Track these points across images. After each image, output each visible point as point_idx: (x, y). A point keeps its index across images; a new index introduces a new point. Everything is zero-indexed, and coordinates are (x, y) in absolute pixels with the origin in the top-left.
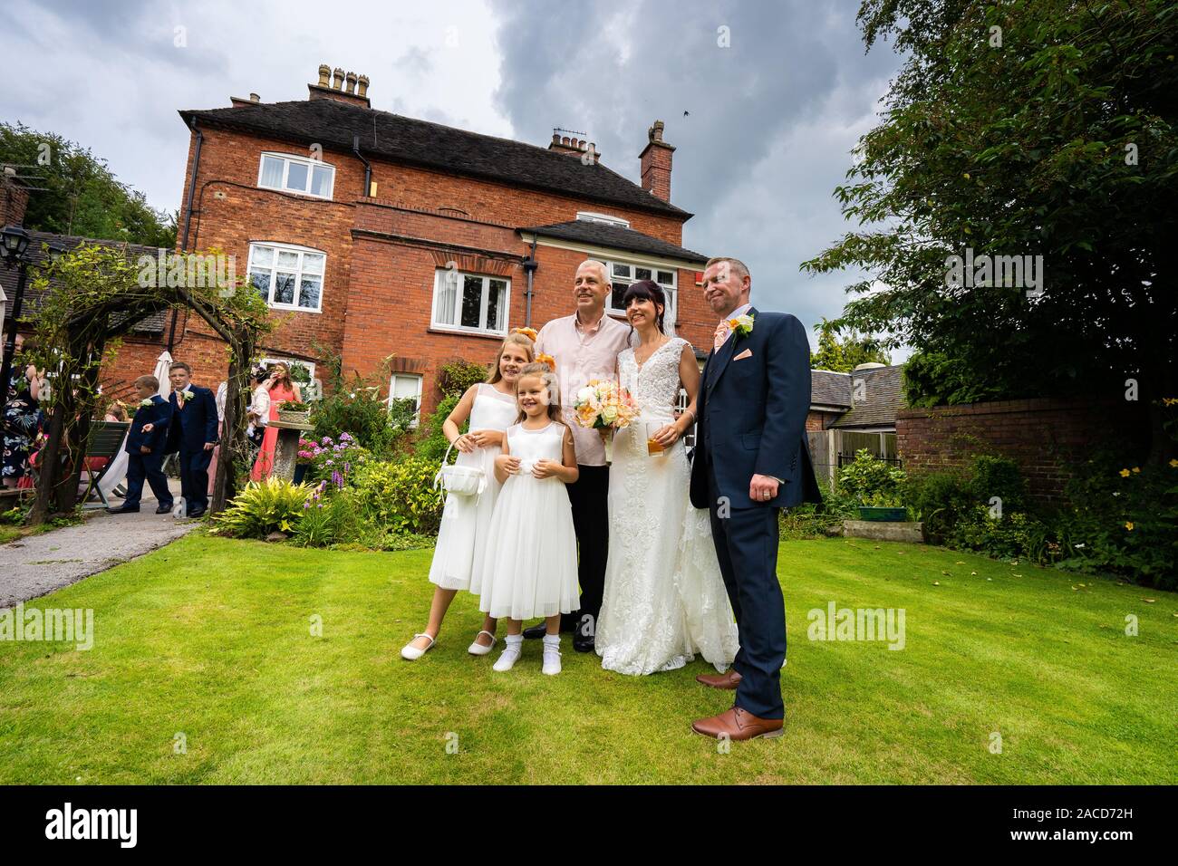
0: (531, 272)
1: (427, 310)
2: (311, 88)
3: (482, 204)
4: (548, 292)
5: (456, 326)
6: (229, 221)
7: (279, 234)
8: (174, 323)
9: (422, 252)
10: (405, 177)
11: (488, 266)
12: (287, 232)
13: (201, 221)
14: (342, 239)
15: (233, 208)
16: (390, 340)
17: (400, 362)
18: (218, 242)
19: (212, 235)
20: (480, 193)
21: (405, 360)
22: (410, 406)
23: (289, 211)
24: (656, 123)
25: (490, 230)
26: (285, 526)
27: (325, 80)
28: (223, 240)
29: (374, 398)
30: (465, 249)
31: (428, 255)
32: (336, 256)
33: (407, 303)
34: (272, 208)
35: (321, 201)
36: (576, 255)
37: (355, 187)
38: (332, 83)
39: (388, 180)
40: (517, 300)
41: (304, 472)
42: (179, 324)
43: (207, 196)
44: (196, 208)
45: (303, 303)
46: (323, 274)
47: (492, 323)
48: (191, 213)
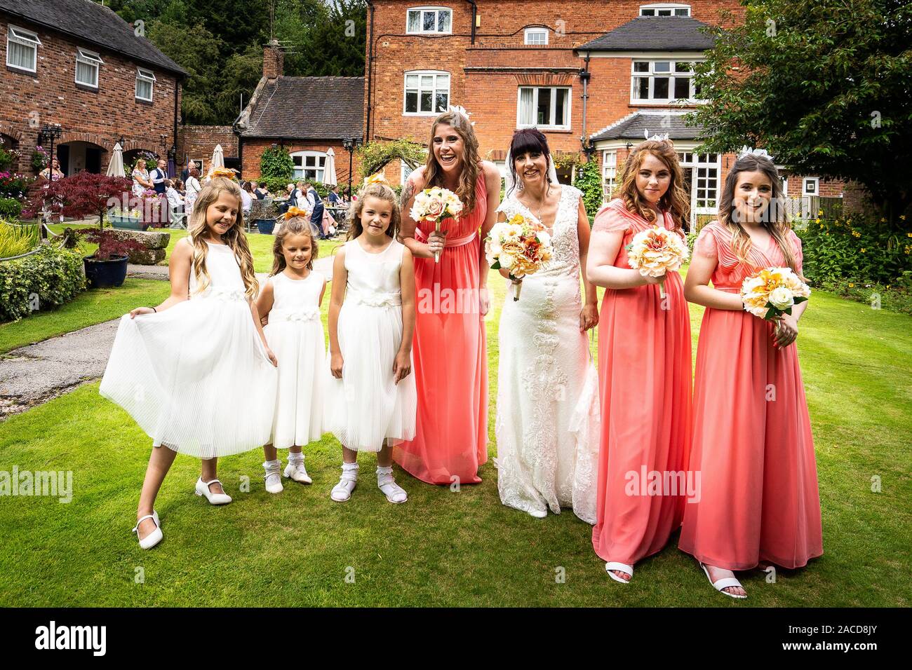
0: (585, 81)
1: (513, 116)
3: (558, 15)
4: (600, 93)
6: (392, 61)
7: (421, 64)
8: (368, 132)
9: (509, 77)
10: (500, 5)
11: (554, 80)
12: (425, 62)
13: (377, 63)
14: (460, 62)
15: (393, 51)
16: (491, 140)
17: (498, 154)
18: (386, 75)
19: (383, 72)
20: (556, 6)
21: (500, 151)
23: (426, 47)
25: (555, 52)
28: (390, 74)
30: (537, 70)
31: (513, 78)
32: (456, 75)
33: (500, 113)
34: (416, 47)
35: (444, 36)
36: (622, 61)
37: (466, 20)
39: (488, 12)
40: (577, 102)
42: (370, 131)
43: (379, 46)
44: (374, 55)
45: (438, 110)
46: (449, 88)
47: (559, 120)
48: (371, 59)
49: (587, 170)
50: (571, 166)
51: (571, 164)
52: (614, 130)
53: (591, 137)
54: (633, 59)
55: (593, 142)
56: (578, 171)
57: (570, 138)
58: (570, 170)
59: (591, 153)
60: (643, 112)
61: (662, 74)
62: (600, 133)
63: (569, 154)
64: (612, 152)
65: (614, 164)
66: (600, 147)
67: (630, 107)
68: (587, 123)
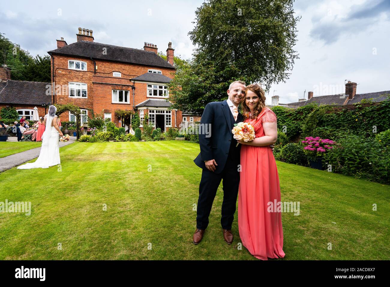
0: (134, 89)
1: (111, 99)
2: (77, 35)
3: (124, 69)
4: (138, 93)
5: (118, 102)
6: (63, 78)
7: (75, 80)
8: (54, 102)
10: (104, 64)
11: (124, 88)
12: (77, 79)
13: (56, 78)
14: (90, 80)
15: (63, 74)
16: (103, 106)
18: (61, 83)
19: (60, 81)
20: (123, 66)
21: (107, 110)
22: (109, 119)
23: (77, 74)
24: (170, 42)
25: (124, 80)
26: (87, 140)
27: (80, 32)
29: (101, 119)
30: (118, 85)
31: (110, 87)
32: (89, 84)
33: (106, 98)
34: (73, 74)
35: (84, 71)
36: (144, 84)
37: (92, 67)
38: (82, 33)
39: (100, 65)
40: (131, 95)
41: (89, 133)
43: (57, 72)
44: (55, 75)
45: (83, 96)
46: (87, 89)
47: (126, 101)
48: (54, 76)
49: (135, 115)
50: (130, 114)
51: (130, 113)
52: (142, 104)
53: (136, 106)
54: (147, 84)
55: (137, 107)
56: (132, 116)
57: (129, 106)
58: (130, 115)
59: (136, 111)
60: (150, 99)
61: (155, 89)
62: (139, 105)
63: (130, 111)
64: (142, 110)
65: (143, 114)
66: (139, 109)
67: (147, 97)
68: (135, 101)
